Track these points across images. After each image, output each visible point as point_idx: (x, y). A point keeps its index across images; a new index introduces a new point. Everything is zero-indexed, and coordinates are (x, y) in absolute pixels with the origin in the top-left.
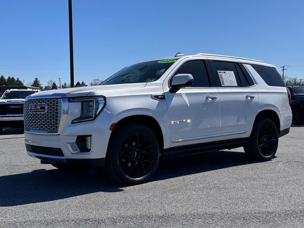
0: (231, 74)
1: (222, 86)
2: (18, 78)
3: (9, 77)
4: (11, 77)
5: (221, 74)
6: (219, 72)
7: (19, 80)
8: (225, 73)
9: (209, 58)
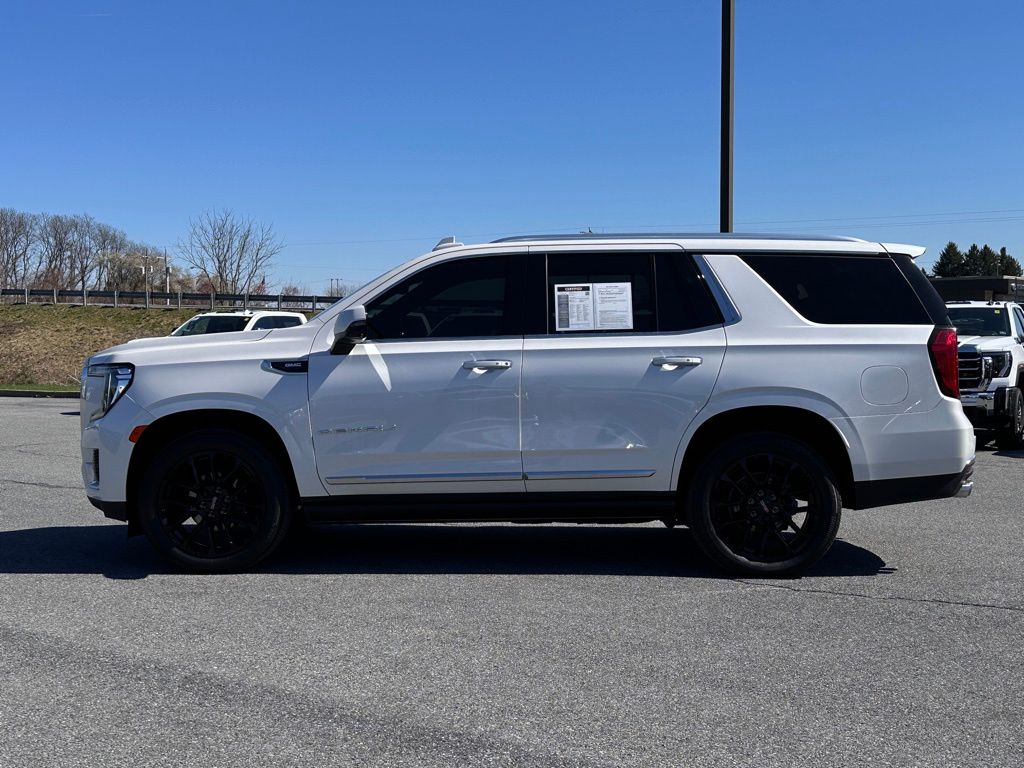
0: (617, 290)
1: (558, 329)
2: (1003, 250)
3: (974, 248)
4: (980, 247)
5: (568, 293)
6: (560, 289)
7: (1007, 254)
8: (587, 289)
9: (532, 249)
